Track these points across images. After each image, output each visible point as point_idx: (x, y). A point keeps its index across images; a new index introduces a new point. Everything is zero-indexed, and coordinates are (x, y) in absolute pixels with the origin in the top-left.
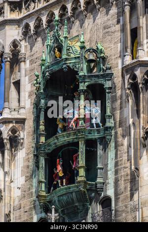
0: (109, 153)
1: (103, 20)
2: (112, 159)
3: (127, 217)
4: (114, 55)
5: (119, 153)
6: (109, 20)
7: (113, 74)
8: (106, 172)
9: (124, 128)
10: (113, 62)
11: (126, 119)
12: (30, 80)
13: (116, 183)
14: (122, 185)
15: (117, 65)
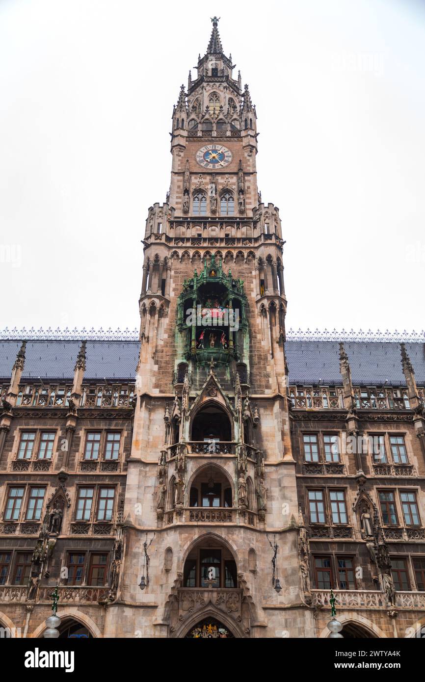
0: (244, 339)
1: (238, 268)
2: (247, 343)
3: (261, 379)
4: (248, 289)
5: (253, 341)
6: (243, 270)
7: (247, 298)
8: (242, 349)
9: (257, 329)
10: (247, 292)
11: (258, 324)
12: (174, 282)
13: (251, 358)
14: (256, 360)
15: (250, 294)
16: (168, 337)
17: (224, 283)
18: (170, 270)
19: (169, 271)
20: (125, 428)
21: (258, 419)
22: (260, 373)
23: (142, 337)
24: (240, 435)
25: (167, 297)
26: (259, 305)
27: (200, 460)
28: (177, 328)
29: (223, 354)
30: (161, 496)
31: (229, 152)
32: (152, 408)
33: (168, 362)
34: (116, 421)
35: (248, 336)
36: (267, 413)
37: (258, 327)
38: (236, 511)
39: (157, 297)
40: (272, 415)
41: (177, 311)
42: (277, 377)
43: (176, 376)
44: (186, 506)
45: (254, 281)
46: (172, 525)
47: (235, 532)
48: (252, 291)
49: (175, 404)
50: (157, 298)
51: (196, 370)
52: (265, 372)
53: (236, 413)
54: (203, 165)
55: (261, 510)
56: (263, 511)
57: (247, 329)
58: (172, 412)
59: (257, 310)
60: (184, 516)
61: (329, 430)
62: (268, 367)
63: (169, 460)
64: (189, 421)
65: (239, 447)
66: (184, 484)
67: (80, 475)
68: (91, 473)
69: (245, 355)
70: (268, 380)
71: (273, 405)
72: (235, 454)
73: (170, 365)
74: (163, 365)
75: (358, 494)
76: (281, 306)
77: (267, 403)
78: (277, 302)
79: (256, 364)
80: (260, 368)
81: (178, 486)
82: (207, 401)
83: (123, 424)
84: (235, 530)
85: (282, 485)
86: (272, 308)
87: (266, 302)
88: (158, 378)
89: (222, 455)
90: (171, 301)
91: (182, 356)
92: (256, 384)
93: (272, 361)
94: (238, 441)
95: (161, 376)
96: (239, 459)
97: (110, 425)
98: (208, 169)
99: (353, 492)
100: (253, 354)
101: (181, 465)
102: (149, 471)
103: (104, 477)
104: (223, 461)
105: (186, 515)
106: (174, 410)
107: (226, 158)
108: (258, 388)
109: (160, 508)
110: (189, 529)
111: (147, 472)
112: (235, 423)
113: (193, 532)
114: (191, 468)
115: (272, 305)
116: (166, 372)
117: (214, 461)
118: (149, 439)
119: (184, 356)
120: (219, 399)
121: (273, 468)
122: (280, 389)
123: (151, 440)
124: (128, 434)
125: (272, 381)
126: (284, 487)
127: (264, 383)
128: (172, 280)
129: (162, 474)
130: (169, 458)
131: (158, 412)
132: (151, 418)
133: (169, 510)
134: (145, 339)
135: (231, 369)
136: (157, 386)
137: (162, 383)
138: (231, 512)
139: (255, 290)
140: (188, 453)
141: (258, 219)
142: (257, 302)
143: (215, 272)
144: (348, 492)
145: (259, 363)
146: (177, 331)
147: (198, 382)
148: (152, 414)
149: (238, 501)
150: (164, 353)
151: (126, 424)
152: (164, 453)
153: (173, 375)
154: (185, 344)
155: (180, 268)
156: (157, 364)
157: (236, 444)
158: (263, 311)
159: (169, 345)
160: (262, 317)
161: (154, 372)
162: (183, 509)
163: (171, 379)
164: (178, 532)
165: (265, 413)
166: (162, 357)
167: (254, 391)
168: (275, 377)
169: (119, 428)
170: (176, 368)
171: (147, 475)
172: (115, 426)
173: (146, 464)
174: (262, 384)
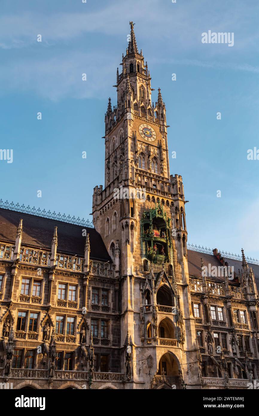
1: (166, 210)
2: (172, 254)
3: (179, 274)
4: (171, 223)
5: (174, 253)
6: (168, 211)
11: (176, 244)
12: (138, 211)
13: (174, 262)
15: (172, 227)
16: (138, 244)
17: (164, 219)
18: (136, 203)
20: (111, 288)
22: (178, 271)
23: (126, 241)
24: (177, 304)
26: (177, 233)
27: (162, 315)
31: (154, 132)
32: (134, 283)
33: (139, 258)
34: (106, 284)
35: (172, 250)
38: (178, 341)
40: (184, 294)
41: (141, 229)
45: (173, 219)
47: (178, 351)
49: (147, 283)
51: (152, 264)
52: (180, 271)
53: (175, 293)
54: (143, 137)
57: (172, 246)
60: (158, 342)
61: (197, 302)
62: (181, 268)
64: (156, 294)
65: (178, 311)
67: (92, 312)
68: (98, 312)
69: (171, 260)
70: (181, 275)
73: (140, 260)
74: (137, 259)
75: (207, 334)
77: (181, 288)
78: (185, 235)
79: (176, 266)
80: (178, 268)
82: (163, 285)
83: (110, 286)
86: (184, 238)
87: (181, 234)
89: (171, 313)
90: (138, 222)
91: (145, 256)
92: (177, 277)
93: (183, 266)
95: (136, 265)
96: (179, 316)
97: (104, 286)
98: (145, 140)
99: (206, 333)
100: (175, 260)
102: (135, 316)
103: (104, 315)
104: (171, 316)
106: (146, 286)
107: (153, 136)
108: (178, 279)
109: (143, 336)
110: (161, 348)
112: (175, 298)
113: (163, 349)
114: (159, 318)
115: (183, 235)
116: (138, 264)
117: (168, 316)
120: (167, 284)
121: (185, 321)
122: (187, 281)
123: (135, 300)
124: (113, 292)
125: (183, 276)
128: (137, 209)
131: (137, 285)
132: (134, 288)
133: (148, 338)
136: (136, 271)
138: (176, 341)
139: (174, 225)
140: (157, 311)
141: (174, 183)
143: (161, 212)
144: (204, 333)
146: (142, 240)
148: (134, 286)
150: (137, 252)
151: (112, 287)
153: (142, 266)
155: (140, 202)
156: (134, 258)
157: (175, 308)
159: (140, 249)
160: (178, 240)
161: (133, 262)
162: (158, 339)
163: (141, 268)
165: (181, 292)
166: (136, 255)
168: (185, 275)
169: (108, 288)
170: (143, 262)
171: (135, 319)
172: (106, 287)
174: (179, 277)
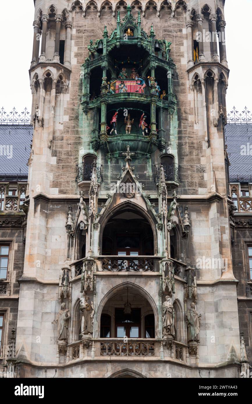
0: (171, 121)
1: (163, 25)
2: (175, 127)
3: (194, 175)
4: (176, 53)
5: (182, 124)
6: (170, 27)
7: (175, 65)
8: (168, 135)
9: (188, 108)
10: (175, 57)
11: (190, 101)
12: (77, 44)
13: (180, 146)
14: (186, 149)
15: (179, 61)
16: (70, 120)
17: (144, 45)
18: (71, 28)
19: (69, 29)
20: (15, 239)
21: (188, 227)
22: (192, 166)
23: (35, 120)
24: (165, 247)
25: (66, 65)
26: (192, 75)
27: (113, 280)
28: (81, 107)
29: (143, 142)
30: (63, 324)
32: (50, 214)
33: (70, 154)
34: (3, 231)
35: (176, 117)
36: (201, 219)
37: (190, 105)
38: (160, 343)
39: (54, 65)
40: (207, 221)
41: (81, 85)
42: (214, 171)
43: (81, 171)
44: (96, 336)
45: (185, 41)
46: (77, 360)
47: (158, 369)
48: (183, 56)
49: (80, 208)
50: (54, 67)
51: (107, 163)
52: (198, 165)
53: (161, 219)
55: (192, 341)
56: (195, 343)
57: (176, 108)
58: (76, 218)
59: (188, 82)
60: (93, 349)
62: (202, 159)
63: (73, 279)
64: (99, 229)
65: (164, 263)
66: (92, 310)
69: (172, 143)
70: (203, 176)
71: (209, 208)
72: (158, 271)
73: (72, 157)
74: (63, 156)
76: (221, 76)
77: (200, 206)
78: (215, 71)
79: (187, 155)
80: (192, 160)
81: (85, 311)
82: (122, 204)
83: (12, 235)
84: (159, 366)
85: (219, 311)
86: (209, 79)
87: (201, 72)
88: (57, 174)
89: (142, 272)
90: (73, 70)
91: (89, 145)
92: (186, 181)
93: (208, 151)
94: (163, 254)
95: (61, 172)
96: (163, 277)
100: (183, 141)
101: (89, 286)
102: (48, 293)
104: (142, 280)
105: (96, 348)
106: (78, 216)
108: (190, 186)
109: (62, 340)
110: (100, 365)
111: (45, 295)
112: (159, 232)
113: (104, 368)
114: (102, 290)
115: (209, 74)
116: (67, 167)
117: (132, 280)
118: (46, 253)
119: (91, 144)
120: (138, 201)
121: (208, 289)
122: (218, 188)
123: (49, 254)
124: (19, 247)
125: (208, 177)
126: (222, 313)
127: (196, 180)
128: (73, 42)
129: (65, 298)
130: (73, 276)
131: (57, 218)
132: (49, 226)
133: (74, 342)
134: (38, 122)
135: (153, 162)
136: (55, 184)
137: (63, 180)
138: (153, 344)
139: (186, 55)
140: (97, 270)
142: (189, 71)
143: (132, 30)
145: (191, 153)
146: (81, 111)
147: (109, 179)
148: (50, 221)
149: (163, 331)
150: (64, 141)
151: (17, 234)
152: (66, 271)
153: (77, 170)
154: (92, 128)
155: (84, 24)
156: (56, 156)
157: (159, 259)
158: (197, 83)
159: (72, 131)
160: (195, 91)
161: (52, 166)
162: (92, 341)
163: (74, 175)
164: (85, 369)
165: (198, 219)
166: (62, 147)
167: (184, 190)
168: (212, 172)
169: (7, 239)
170: (80, 161)
171: (45, 298)
172: (2, 236)
173: (44, 285)
174: (194, 181)
